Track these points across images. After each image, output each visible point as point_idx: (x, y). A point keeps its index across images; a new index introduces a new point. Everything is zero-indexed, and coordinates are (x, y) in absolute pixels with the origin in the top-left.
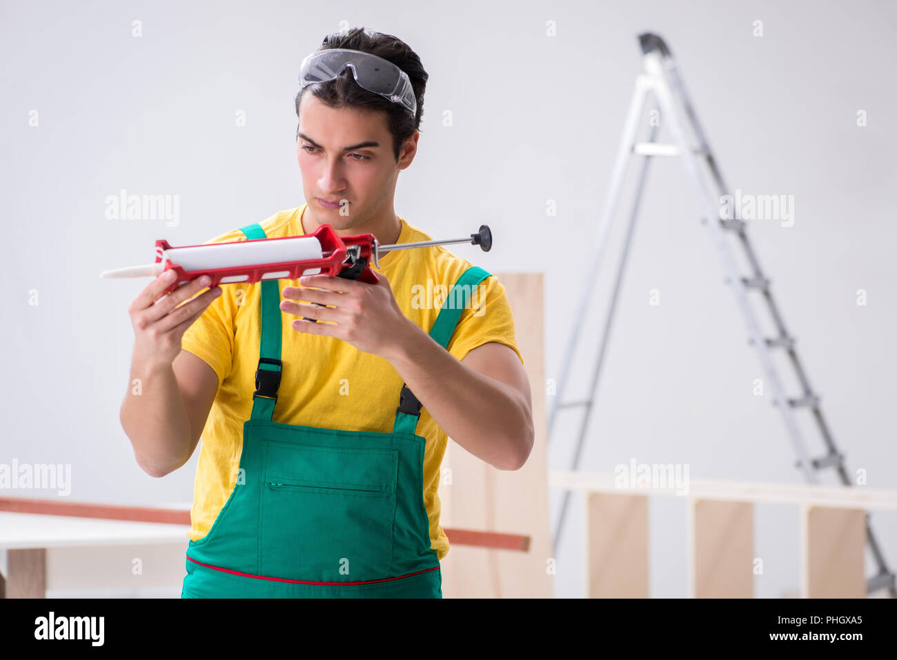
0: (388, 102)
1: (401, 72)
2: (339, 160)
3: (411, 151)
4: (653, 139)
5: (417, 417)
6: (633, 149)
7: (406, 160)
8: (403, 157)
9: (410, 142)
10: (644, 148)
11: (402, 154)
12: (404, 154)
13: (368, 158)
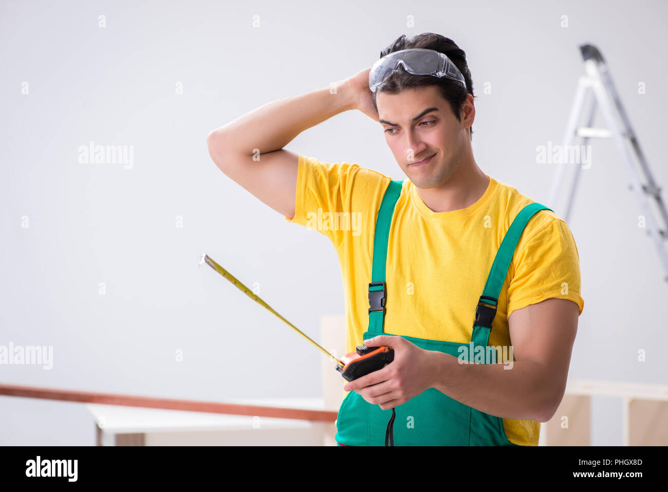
0: (436, 78)
1: (438, 54)
2: (412, 128)
3: (470, 112)
4: (590, 125)
5: (489, 330)
6: (576, 133)
7: (469, 118)
8: (466, 118)
9: (467, 104)
10: (585, 132)
11: (463, 115)
12: (465, 115)
13: (435, 121)
